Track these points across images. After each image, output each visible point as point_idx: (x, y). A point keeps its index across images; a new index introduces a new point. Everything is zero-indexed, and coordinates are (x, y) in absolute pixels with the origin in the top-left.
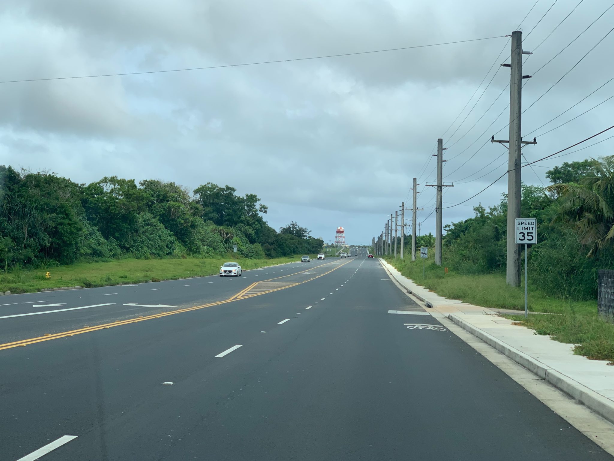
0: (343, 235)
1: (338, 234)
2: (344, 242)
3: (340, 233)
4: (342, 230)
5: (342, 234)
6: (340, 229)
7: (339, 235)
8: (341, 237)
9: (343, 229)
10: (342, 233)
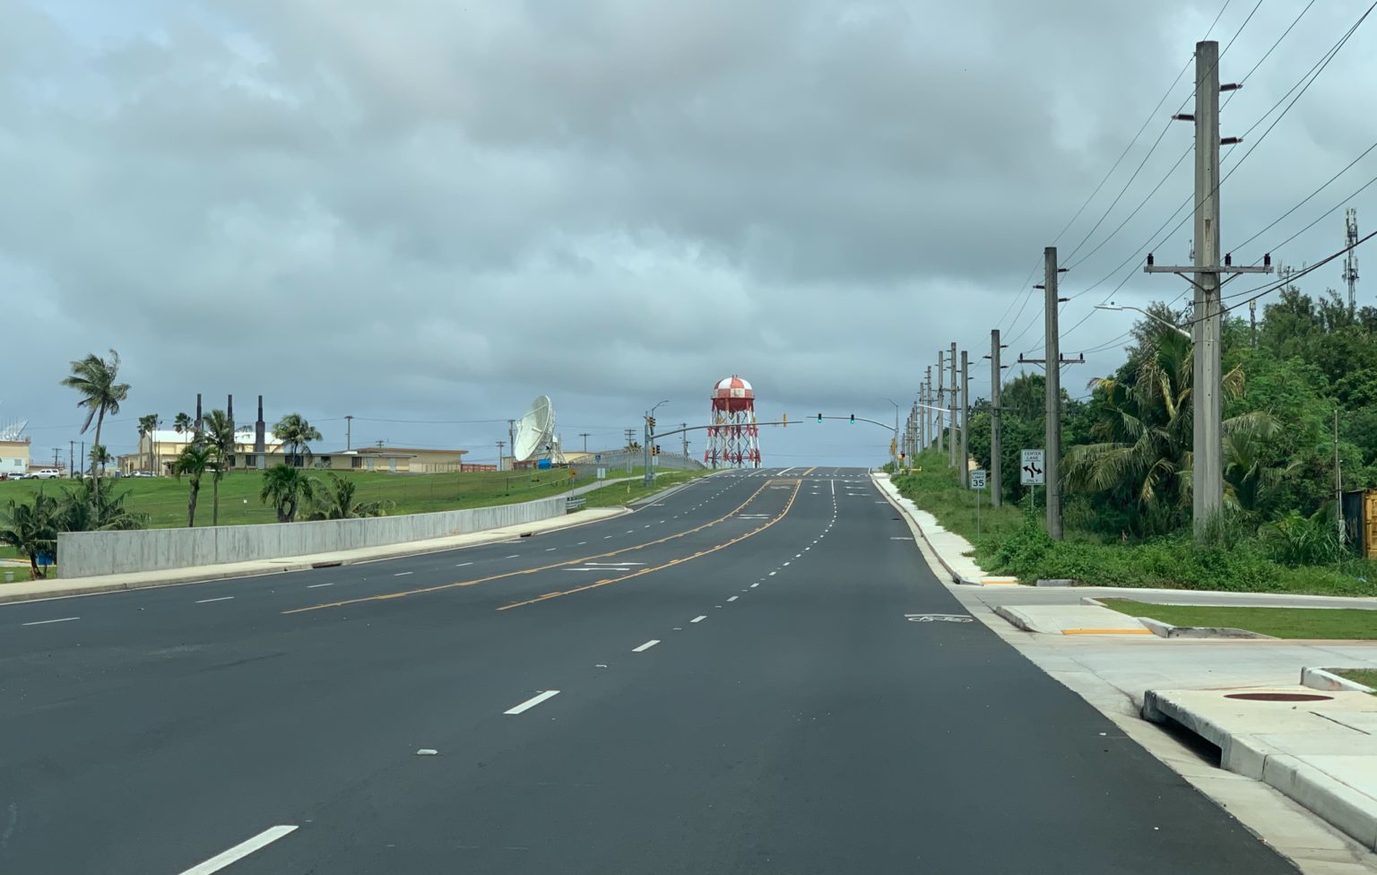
0: (748, 417)
1: (722, 413)
2: (751, 458)
3: (732, 411)
4: (742, 394)
5: (741, 413)
6: (732, 386)
7: (727, 418)
8: (739, 430)
9: (747, 386)
10: (745, 408)
